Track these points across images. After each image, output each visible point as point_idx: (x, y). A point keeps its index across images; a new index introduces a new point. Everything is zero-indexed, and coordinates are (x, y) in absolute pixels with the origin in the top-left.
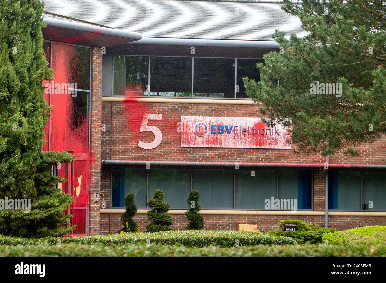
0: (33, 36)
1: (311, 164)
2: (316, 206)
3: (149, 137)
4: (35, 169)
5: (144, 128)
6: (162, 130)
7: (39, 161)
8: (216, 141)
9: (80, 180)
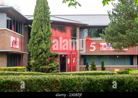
0: (48, 25)
1: (133, 54)
2: (134, 64)
3: (92, 48)
4: (49, 57)
5: (91, 46)
6: (95, 47)
7: (50, 54)
8: (109, 49)
9: (74, 59)
